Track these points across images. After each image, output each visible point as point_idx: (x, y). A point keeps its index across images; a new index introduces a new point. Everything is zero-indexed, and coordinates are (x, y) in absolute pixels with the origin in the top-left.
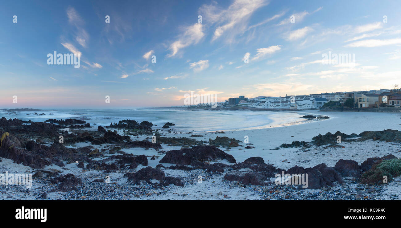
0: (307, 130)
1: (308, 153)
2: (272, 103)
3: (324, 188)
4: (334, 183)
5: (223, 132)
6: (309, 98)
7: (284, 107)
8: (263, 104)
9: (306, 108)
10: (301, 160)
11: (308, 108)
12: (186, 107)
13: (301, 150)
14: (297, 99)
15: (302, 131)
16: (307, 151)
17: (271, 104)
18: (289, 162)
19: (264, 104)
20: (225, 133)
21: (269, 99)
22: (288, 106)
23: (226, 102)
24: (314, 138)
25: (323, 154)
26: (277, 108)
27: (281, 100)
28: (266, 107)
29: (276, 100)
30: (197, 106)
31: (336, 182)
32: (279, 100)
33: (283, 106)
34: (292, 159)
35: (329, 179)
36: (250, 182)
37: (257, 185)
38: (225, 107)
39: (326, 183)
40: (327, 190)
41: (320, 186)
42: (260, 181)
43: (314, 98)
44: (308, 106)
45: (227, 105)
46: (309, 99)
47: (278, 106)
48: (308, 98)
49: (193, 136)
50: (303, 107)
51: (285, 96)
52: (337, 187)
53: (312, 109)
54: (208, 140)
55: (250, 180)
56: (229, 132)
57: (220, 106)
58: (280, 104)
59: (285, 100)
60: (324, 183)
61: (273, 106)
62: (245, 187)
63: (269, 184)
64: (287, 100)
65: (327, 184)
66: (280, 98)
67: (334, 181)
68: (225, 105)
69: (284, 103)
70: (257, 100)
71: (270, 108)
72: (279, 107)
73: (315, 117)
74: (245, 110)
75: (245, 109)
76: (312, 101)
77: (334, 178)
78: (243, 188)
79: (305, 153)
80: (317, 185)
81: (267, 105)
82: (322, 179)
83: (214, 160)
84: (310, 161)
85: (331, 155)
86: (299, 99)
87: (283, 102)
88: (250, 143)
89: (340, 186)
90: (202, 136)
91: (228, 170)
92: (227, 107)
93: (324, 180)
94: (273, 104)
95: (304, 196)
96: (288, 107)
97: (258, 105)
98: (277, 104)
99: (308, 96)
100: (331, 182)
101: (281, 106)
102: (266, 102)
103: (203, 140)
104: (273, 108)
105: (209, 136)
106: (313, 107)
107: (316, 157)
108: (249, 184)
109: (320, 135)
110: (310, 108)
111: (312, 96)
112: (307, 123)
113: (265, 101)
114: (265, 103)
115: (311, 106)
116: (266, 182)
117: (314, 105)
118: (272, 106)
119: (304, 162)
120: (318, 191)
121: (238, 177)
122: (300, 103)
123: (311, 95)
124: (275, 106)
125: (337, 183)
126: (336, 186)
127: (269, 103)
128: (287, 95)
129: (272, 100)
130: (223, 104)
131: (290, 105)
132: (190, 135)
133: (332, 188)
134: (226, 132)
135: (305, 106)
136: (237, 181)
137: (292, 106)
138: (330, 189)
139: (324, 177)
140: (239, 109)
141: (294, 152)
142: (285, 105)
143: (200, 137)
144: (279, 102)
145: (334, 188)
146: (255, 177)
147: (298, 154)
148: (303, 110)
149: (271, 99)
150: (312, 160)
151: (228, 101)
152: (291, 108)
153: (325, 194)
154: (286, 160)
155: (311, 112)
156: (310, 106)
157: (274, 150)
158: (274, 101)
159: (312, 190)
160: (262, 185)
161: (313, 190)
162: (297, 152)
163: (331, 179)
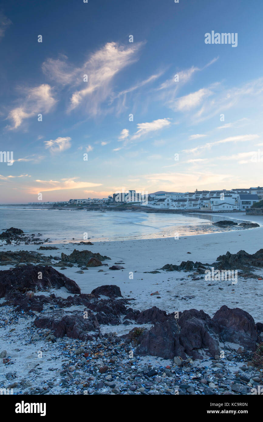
0: (216, 243)
1: (197, 283)
2: (175, 201)
3: (178, 360)
4: (200, 351)
5: (91, 243)
6: (231, 194)
7: (192, 208)
8: (162, 202)
9: (225, 209)
10: (181, 294)
11: (228, 209)
12: (50, 205)
13: (190, 278)
14: (212, 195)
15: (208, 245)
16: (198, 279)
17: (174, 203)
18: (159, 296)
19: (164, 203)
20: (93, 244)
21: (171, 196)
22: (198, 205)
23: (109, 198)
24: (220, 258)
25: (220, 288)
26: (181, 208)
27: (187, 197)
28: (165, 207)
29: (180, 196)
30: (67, 203)
31: (205, 351)
32: (185, 197)
33: (190, 206)
34: (167, 292)
35: (191, 342)
36: (65, 333)
37: (75, 338)
38: (108, 206)
39: (183, 349)
40: (181, 366)
41: (172, 354)
42: (81, 333)
43: (238, 195)
44: (229, 207)
45: (110, 204)
46: (231, 196)
47: (183, 205)
48: (228, 194)
49: (42, 248)
50: (221, 208)
51: (194, 192)
52: (202, 362)
53: (235, 211)
54: (59, 255)
55: (66, 329)
56: (100, 244)
57: (100, 204)
58: (186, 203)
59: (194, 197)
60: (180, 349)
61: (176, 206)
62: (54, 341)
63: (94, 338)
64: (196, 198)
65: (185, 351)
66: (186, 194)
67: (201, 348)
68: (108, 203)
69: (193, 202)
70: (154, 197)
71: (171, 208)
72: (185, 207)
73: (236, 224)
74: (135, 211)
75: (136, 209)
76: (236, 199)
77: (200, 343)
78: (50, 342)
79: (194, 282)
80: (167, 350)
81: (168, 204)
82: (178, 341)
83: (45, 288)
84: (193, 297)
85: (233, 290)
86: (215, 195)
87: (191, 200)
88: (122, 261)
89: (210, 359)
90: (56, 249)
91: (50, 308)
92: (111, 206)
93: (181, 343)
94: (176, 203)
95: (135, 370)
96: (198, 207)
97: (155, 203)
98: (181, 203)
99: (229, 192)
100: (194, 349)
101: (188, 206)
102: (166, 201)
103: (53, 256)
104: (176, 208)
105: (67, 249)
106: (236, 207)
107: (206, 291)
108: (64, 336)
109: (228, 253)
110: (232, 209)
111: (236, 192)
112: (221, 232)
113: (165, 199)
114: (164, 201)
115: (233, 207)
116: (92, 333)
117: (237, 205)
118: (174, 206)
119: (183, 298)
120: (167, 363)
121: (52, 321)
122: (216, 202)
123: (233, 190)
124: (179, 206)
125: (205, 353)
126: (202, 358)
127: (170, 201)
128: (198, 190)
129: (175, 198)
130: (105, 202)
131: (202, 205)
132: (39, 246)
133: (191, 361)
134: (95, 242)
135: (224, 206)
136: (49, 328)
137: (204, 206)
138: (187, 364)
139: (182, 339)
140: (127, 209)
141: (177, 279)
142: (194, 205)
143: (53, 251)
144: (185, 200)
145: (197, 363)
146: (74, 323)
147: (182, 284)
148: (221, 212)
149: (173, 196)
150: (197, 297)
151: (113, 197)
152: (202, 209)
153: (174, 373)
154: (157, 293)
155: (232, 216)
156: (231, 206)
157: (150, 274)
158: (178, 198)
159: (156, 359)
160: (83, 339)
161: (160, 358)
162: (182, 279)
163: (194, 344)
